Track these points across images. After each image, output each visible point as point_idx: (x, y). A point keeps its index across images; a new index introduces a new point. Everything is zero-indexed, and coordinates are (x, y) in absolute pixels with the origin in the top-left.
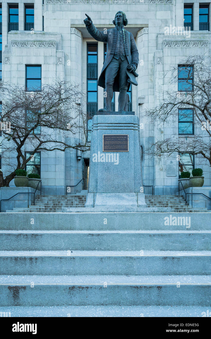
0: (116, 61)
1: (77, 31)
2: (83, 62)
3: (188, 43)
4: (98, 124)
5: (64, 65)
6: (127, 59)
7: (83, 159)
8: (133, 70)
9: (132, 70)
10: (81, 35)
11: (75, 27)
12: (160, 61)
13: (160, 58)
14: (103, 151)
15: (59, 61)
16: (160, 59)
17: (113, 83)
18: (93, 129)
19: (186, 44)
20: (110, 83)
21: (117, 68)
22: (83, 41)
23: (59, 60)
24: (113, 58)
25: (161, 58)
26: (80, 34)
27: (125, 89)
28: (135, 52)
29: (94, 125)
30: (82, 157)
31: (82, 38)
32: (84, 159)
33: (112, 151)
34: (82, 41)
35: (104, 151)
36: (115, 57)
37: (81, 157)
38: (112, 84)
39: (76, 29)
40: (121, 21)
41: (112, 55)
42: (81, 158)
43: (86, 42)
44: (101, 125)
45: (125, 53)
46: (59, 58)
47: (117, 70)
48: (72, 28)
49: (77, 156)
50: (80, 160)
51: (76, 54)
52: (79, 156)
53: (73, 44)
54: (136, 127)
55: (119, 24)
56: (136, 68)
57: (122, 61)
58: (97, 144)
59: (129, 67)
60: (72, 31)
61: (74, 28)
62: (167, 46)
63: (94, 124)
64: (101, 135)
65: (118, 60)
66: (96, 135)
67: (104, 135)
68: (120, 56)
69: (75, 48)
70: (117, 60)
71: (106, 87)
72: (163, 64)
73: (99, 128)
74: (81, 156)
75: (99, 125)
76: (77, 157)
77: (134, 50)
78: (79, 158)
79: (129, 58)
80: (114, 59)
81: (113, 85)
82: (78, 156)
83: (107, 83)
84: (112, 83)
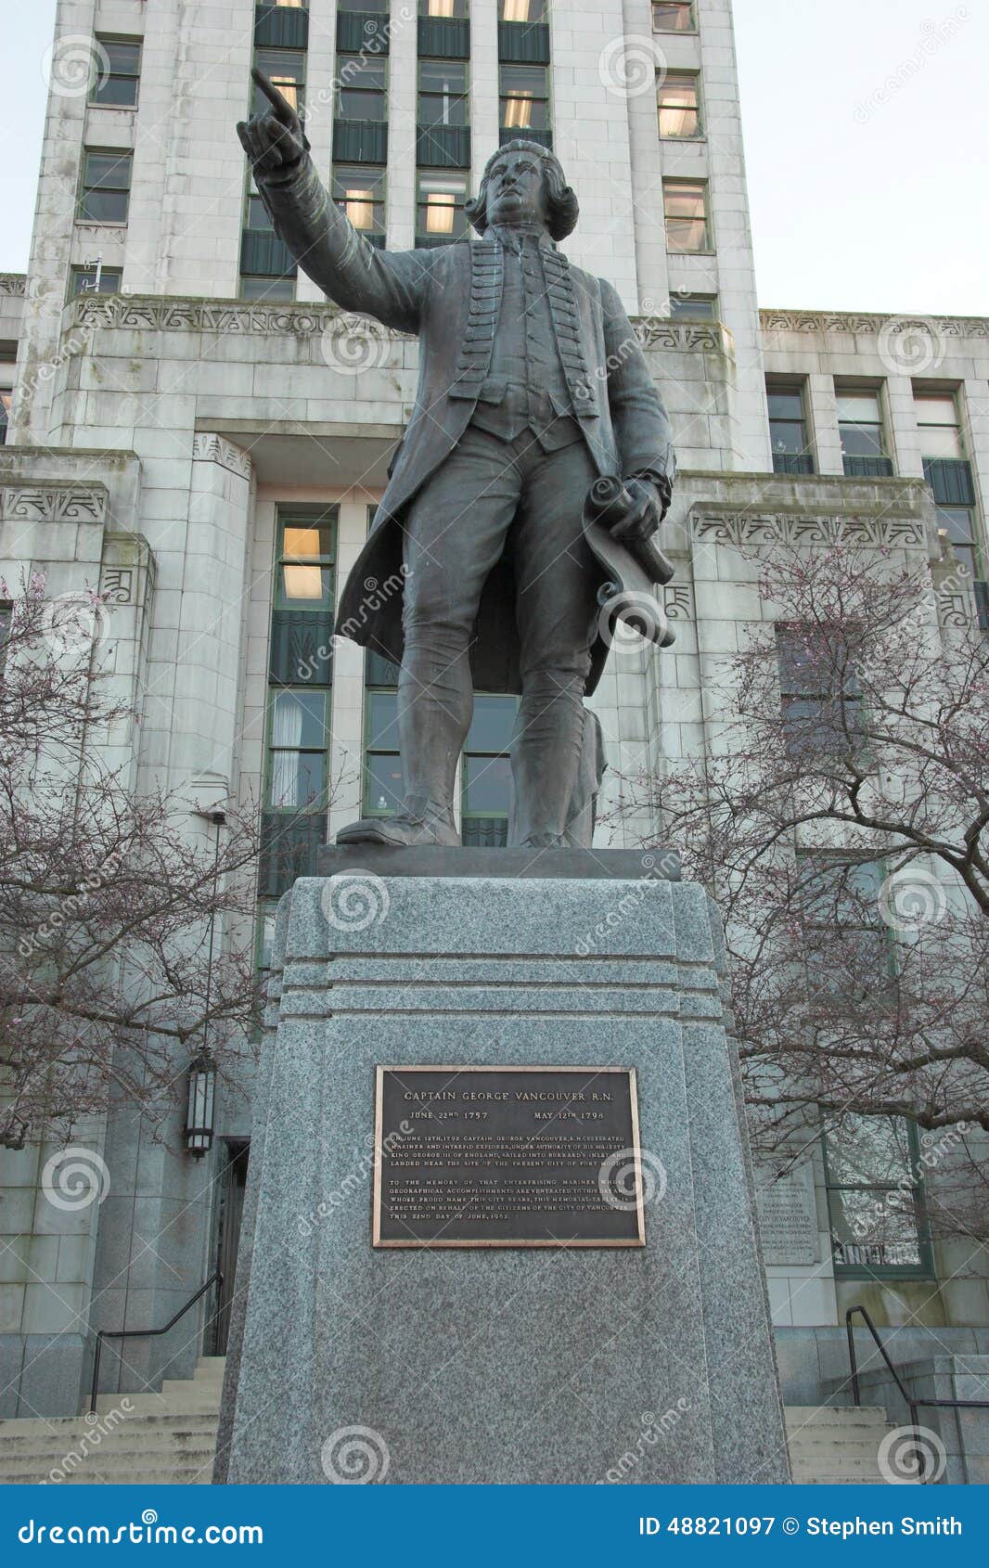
0: (492, 455)
1: (226, 448)
2: (250, 598)
3: (821, 525)
4: (333, 956)
5: (141, 610)
6: (581, 441)
7: (225, 1146)
8: (637, 522)
9: (628, 521)
10: (248, 471)
11: (218, 433)
12: (678, 602)
13: (678, 590)
14: (377, 1240)
15: (116, 586)
16: (678, 596)
17: (469, 609)
18: (284, 1008)
19: (807, 528)
20: (446, 609)
21: (502, 503)
22: (258, 501)
23: (117, 580)
24: (472, 427)
25: (681, 591)
26: (240, 464)
27: (574, 665)
28: (643, 405)
29: (294, 967)
30: (218, 1133)
31: (254, 483)
32: (228, 1143)
33: (474, 1242)
34: (253, 496)
35: (390, 1243)
36: (483, 423)
37: (209, 1133)
38: (467, 620)
39: (221, 441)
40: (529, 197)
41: (458, 406)
42: (207, 1139)
43: (276, 503)
44: (363, 968)
45: (569, 397)
46: (117, 574)
47: (500, 515)
48: (200, 437)
49: (185, 1126)
50: (199, 1153)
51: (216, 557)
52: (199, 1125)
53: (204, 504)
54: (706, 991)
55: (510, 215)
56: (659, 507)
57: (545, 453)
58: (310, 1158)
59: (604, 497)
60: (200, 447)
61: (213, 437)
62: (710, 535)
63: (289, 960)
64: (356, 1070)
65: (512, 443)
66: (304, 1066)
67: (386, 1073)
68: (527, 416)
69: (213, 528)
70: (502, 442)
71: (407, 640)
72: (692, 618)
73: (335, 997)
74: (208, 1126)
75: (334, 970)
76: (187, 1133)
77: (635, 391)
78: (198, 1142)
79: (600, 435)
80: (474, 438)
81: (469, 627)
82: (190, 1126)
83: (423, 612)
84: (461, 612)
